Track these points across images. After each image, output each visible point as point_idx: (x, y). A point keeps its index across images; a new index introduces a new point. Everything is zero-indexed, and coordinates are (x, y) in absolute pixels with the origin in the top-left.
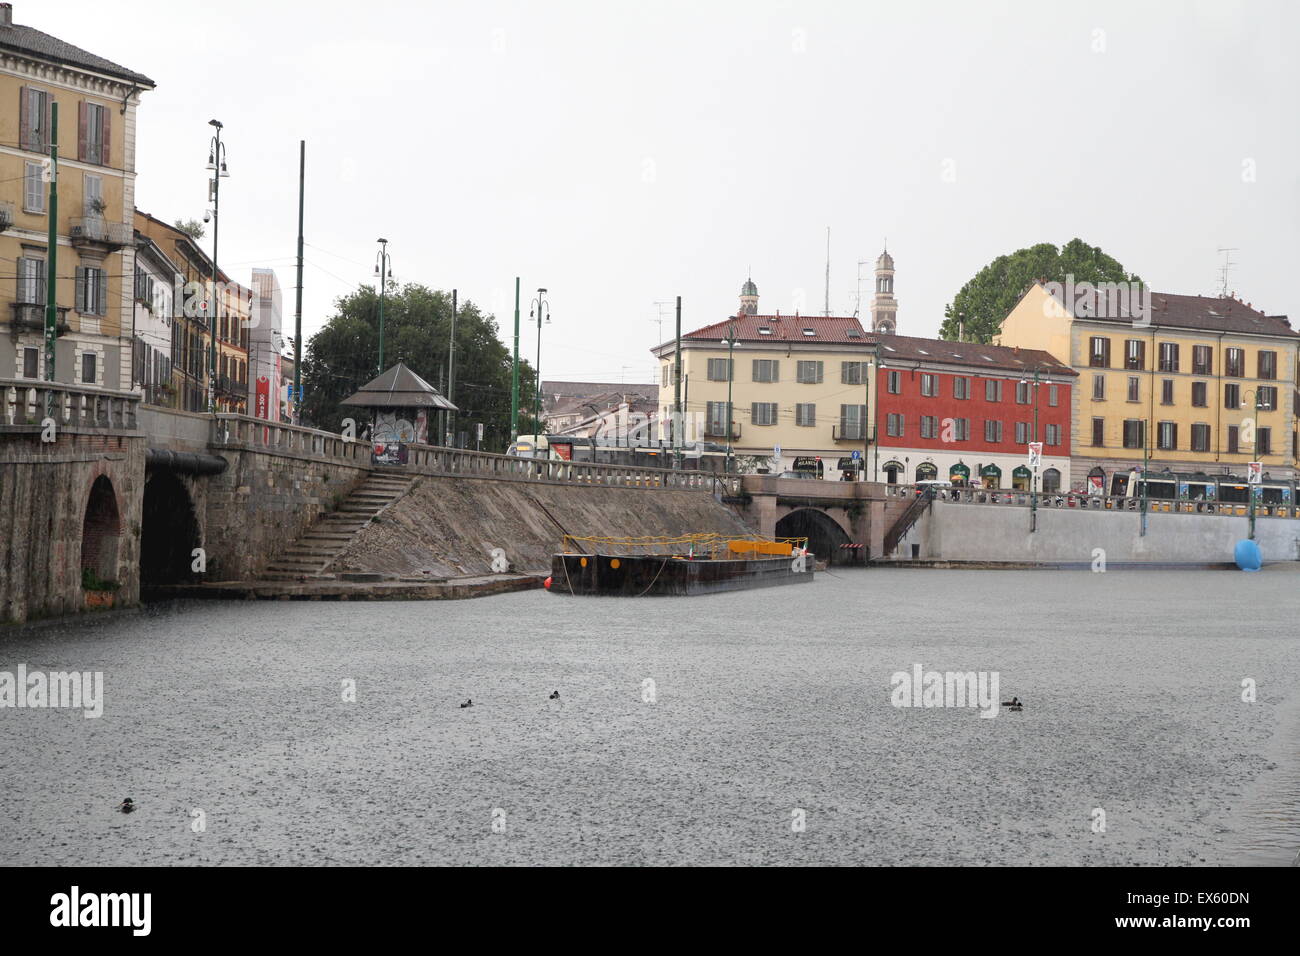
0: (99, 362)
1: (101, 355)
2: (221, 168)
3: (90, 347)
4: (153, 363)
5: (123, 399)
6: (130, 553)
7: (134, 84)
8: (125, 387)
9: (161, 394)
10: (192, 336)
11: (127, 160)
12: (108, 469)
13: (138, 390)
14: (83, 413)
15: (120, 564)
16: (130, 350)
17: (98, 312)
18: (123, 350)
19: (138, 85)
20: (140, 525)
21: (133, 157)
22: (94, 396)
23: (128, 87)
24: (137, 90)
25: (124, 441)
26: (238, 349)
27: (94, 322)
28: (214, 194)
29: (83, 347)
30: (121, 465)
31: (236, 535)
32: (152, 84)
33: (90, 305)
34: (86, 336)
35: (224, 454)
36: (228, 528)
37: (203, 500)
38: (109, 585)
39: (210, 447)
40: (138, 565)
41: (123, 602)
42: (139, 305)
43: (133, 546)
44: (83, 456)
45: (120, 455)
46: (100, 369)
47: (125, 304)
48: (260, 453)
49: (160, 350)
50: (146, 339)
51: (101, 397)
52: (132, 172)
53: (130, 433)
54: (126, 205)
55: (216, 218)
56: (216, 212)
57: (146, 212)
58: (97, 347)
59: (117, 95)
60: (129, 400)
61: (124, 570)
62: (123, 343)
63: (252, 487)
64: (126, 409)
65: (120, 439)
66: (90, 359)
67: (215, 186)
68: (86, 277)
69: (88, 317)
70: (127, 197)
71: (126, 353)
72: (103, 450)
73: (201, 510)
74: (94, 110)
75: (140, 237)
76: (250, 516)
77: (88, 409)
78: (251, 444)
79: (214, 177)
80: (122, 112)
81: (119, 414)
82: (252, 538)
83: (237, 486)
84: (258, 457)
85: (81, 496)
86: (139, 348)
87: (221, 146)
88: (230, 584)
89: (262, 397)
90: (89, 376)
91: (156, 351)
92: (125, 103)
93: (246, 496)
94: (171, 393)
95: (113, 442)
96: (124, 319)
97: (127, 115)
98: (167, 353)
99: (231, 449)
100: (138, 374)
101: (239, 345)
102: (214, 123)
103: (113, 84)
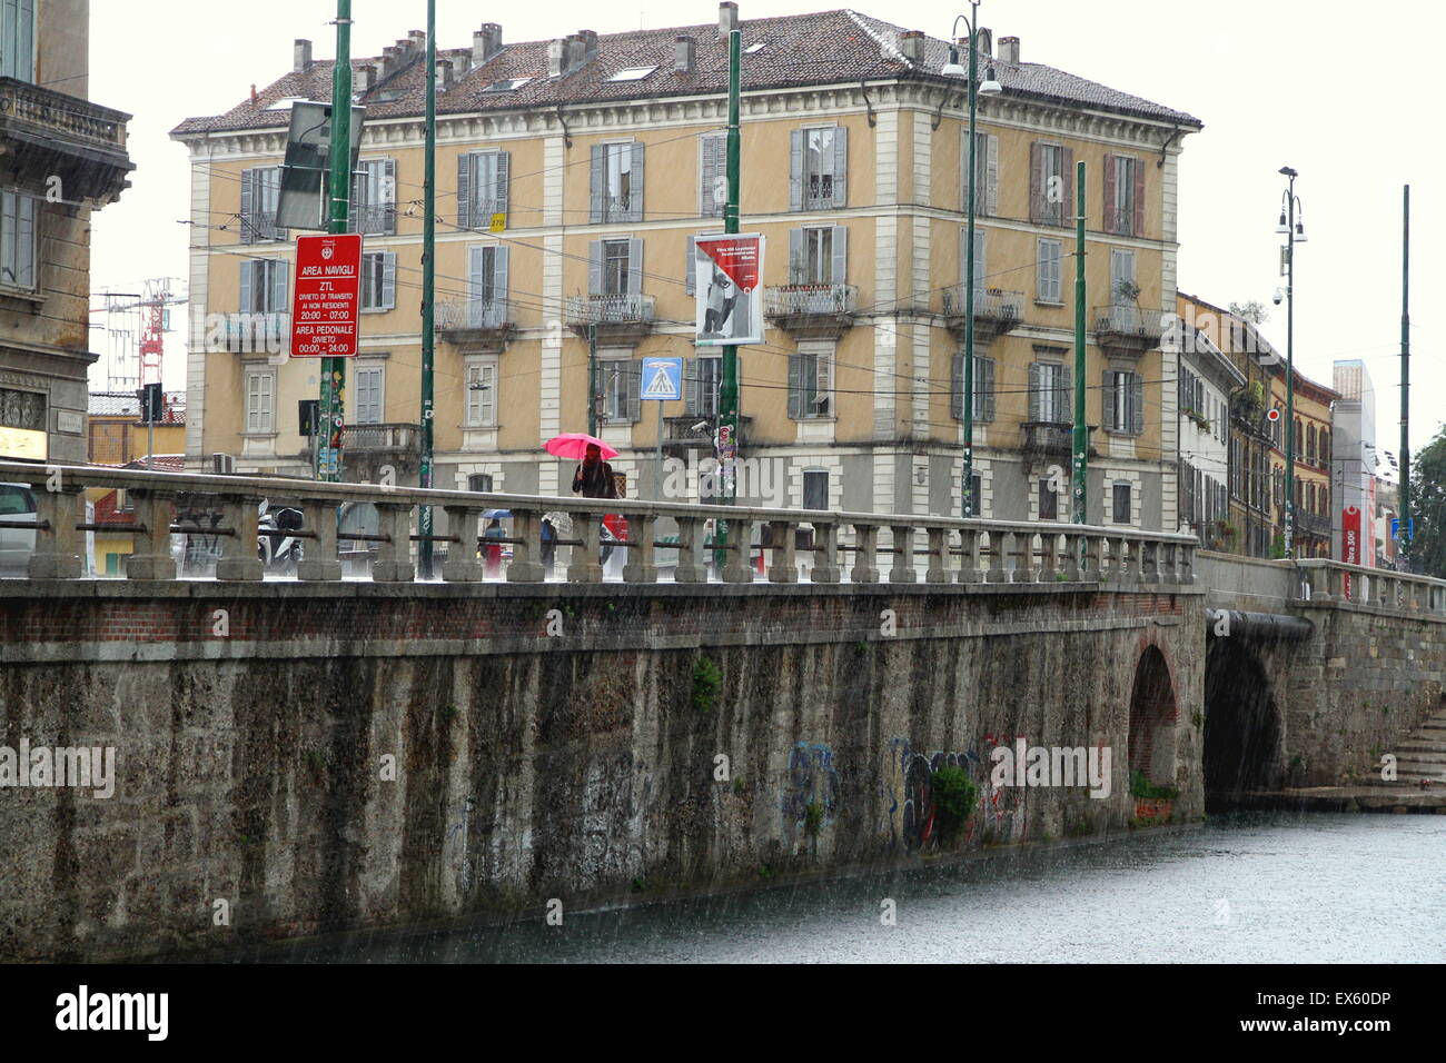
0: (1134, 495)
1: (1136, 486)
2: (1295, 230)
3: (1123, 475)
4: (1204, 493)
5: (1175, 544)
6: (1191, 750)
7: (1171, 128)
8: (1169, 530)
9: (1217, 536)
10: (1254, 455)
11: (1166, 227)
12: (1159, 637)
13: (1186, 533)
14: (1106, 563)
15: (1177, 763)
16: (1174, 478)
17: (1133, 431)
18: (1165, 478)
19: (1180, 127)
20: (1202, 712)
21: (1174, 223)
22: (1120, 540)
23: (1167, 130)
24: (1178, 134)
25: (1179, 600)
26: (1316, 471)
27: (1127, 443)
28: (1287, 266)
29: (1113, 476)
30: (1174, 635)
31: (1328, 725)
32: (1198, 125)
33: (1121, 421)
34: (1118, 462)
35: (1307, 615)
36: (1317, 715)
37: (1281, 678)
38: (1167, 793)
39: (1291, 607)
40: (1201, 765)
41: (1184, 814)
42: (1185, 418)
43: (1193, 739)
44: (1127, 622)
45: (1174, 618)
46: (1136, 504)
47: (1167, 416)
48: (1356, 613)
49: (1214, 476)
50: (1194, 463)
51: (1147, 543)
52: (1174, 243)
53: (1186, 589)
54: (1165, 286)
55: (1290, 297)
56: (1290, 290)
57: (1190, 295)
58: (1132, 477)
59: (1154, 142)
60: (1184, 546)
61: (1183, 772)
62: (1165, 469)
63: (1349, 658)
64: (1178, 558)
65: (1173, 597)
66: (1123, 492)
67: (1288, 256)
68: (1116, 384)
69: (1117, 436)
70: (1167, 276)
71: (1169, 484)
72: (1151, 613)
73: (1279, 689)
74: (1124, 162)
76: (1347, 696)
77: (1131, 559)
78: (1343, 602)
79: (1287, 244)
80: (1160, 165)
81: (1170, 564)
82: (1350, 729)
83: (1327, 659)
84: (1354, 617)
85: (1125, 674)
86: (1186, 474)
87: (1296, 201)
88: (1323, 791)
89: (1351, 535)
90: (1123, 516)
91: (1207, 477)
92: (1163, 152)
93: (1341, 671)
94: (1227, 533)
95: (1164, 602)
96: (1166, 436)
97: (1166, 168)
98: (1222, 480)
99: (1318, 607)
100: (1185, 511)
101: (1317, 465)
102: (1286, 171)
103: (1148, 129)
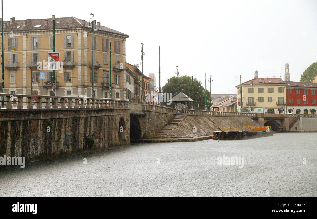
0: (119, 94)
1: (120, 92)
2: (143, 53)
4: (130, 94)
5: (125, 102)
6: (128, 133)
7: (125, 36)
8: (125, 99)
9: (132, 100)
10: (138, 88)
11: (124, 52)
12: (123, 116)
13: (127, 100)
15: (126, 136)
16: (125, 91)
17: (119, 84)
18: (124, 91)
19: (126, 37)
20: (130, 128)
21: (125, 52)
22: (117, 101)
23: (124, 37)
24: (125, 38)
25: (126, 110)
26: (147, 90)
27: (118, 86)
28: (142, 58)
29: (116, 91)
30: (125, 116)
31: (149, 129)
32: (128, 36)
33: (117, 83)
34: (117, 89)
35: (146, 112)
36: (147, 128)
37: (142, 122)
38: (125, 140)
39: (143, 111)
40: (129, 136)
41: (127, 143)
42: (127, 82)
43: (128, 132)
44: (118, 114)
45: (125, 113)
46: (120, 95)
47: (124, 82)
48: (153, 112)
49: (132, 91)
50: (129, 89)
51: (121, 101)
52: (125, 55)
53: (127, 109)
54: (124, 61)
55: (143, 63)
56: (143, 62)
57: (128, 63)
58: (119, 91)
59: (122, 39)
60: (127, 102)
61: (127, 137)
62: (124, 90)
63: (152, 119)
64: (126, 104)
65: (125, 110)
66: (118, 94)
67: (142, 57)
68: (116, 77)
69: (117, 85)
70: (124, 60)
71: (125, 92)
72: (122, 112)
73: (141, 124)
74: (117, 42)
75: (127, 68)
76: (151, 125)
77: (119, 104)
78: (151, 110)
79: (142, 55)
80: (123, 42)
81: (125, 105)
82: (152, 130)
83: (149, 119)
84: (153, 113)
85: (118, 122)
86: (127, 91)
87: (143, 49)
88: (147, 139)
90: (118, 97)
91: (131, 91)
92: (123, 40)
93: (150, 121)
94: (134, 100)
95: (124, 111)
96: (124, 85)
97: (124, 43)
98: (133, 91)
99: (147, 111)
100: (127, 96)
101: (147, 89)
102: (142, 44)
103: (121, 37)
